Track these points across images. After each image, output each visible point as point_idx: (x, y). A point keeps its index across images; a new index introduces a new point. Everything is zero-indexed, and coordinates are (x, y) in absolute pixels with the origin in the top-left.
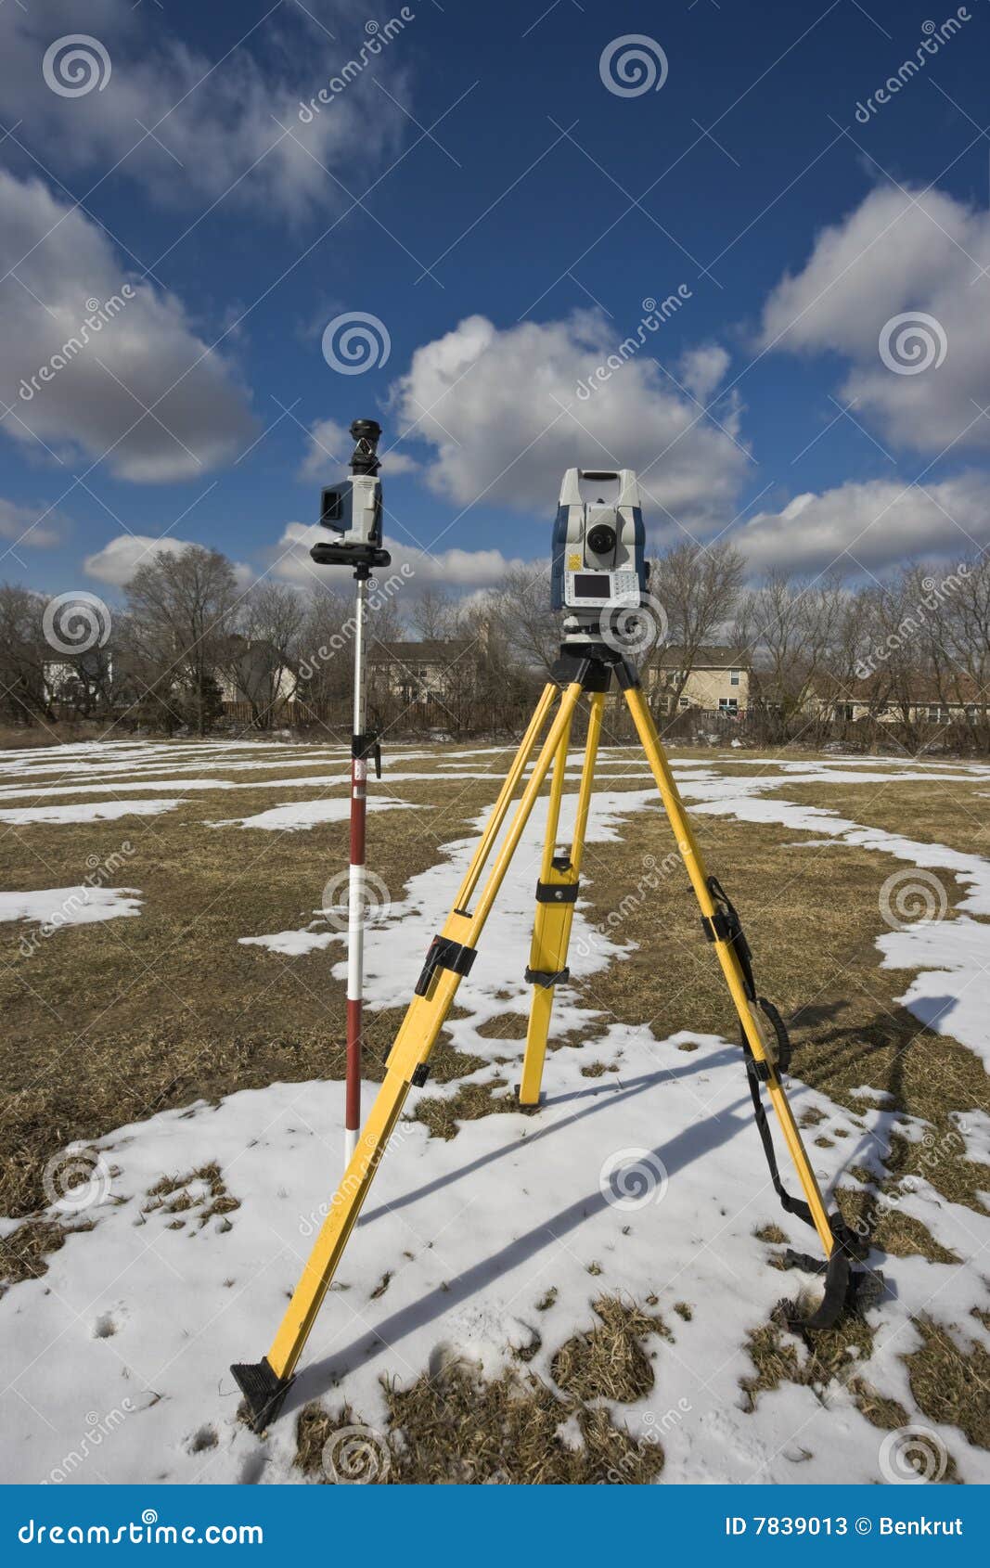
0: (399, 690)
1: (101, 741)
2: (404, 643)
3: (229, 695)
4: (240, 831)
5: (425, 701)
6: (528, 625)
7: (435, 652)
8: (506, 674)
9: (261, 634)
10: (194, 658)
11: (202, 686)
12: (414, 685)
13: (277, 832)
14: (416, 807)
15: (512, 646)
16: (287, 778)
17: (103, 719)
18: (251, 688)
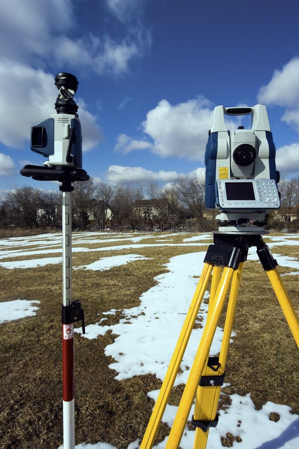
0: (143, 215)
1: (52, 233)
2: (145, 200)
3: (91, 218)
4: (84, 271)
5: (152, 218)
6: (183, 193)
7: (154, 202)
8: (177, 209)
9: (101, 199)
10: (81, 207)
11: (83, 215)
12: (148, 213)
13: (97, 271)
14: (147, 259)
15: (179, 200)
16: (106, 246)
17: (53, 226)
18: (98, 215)
